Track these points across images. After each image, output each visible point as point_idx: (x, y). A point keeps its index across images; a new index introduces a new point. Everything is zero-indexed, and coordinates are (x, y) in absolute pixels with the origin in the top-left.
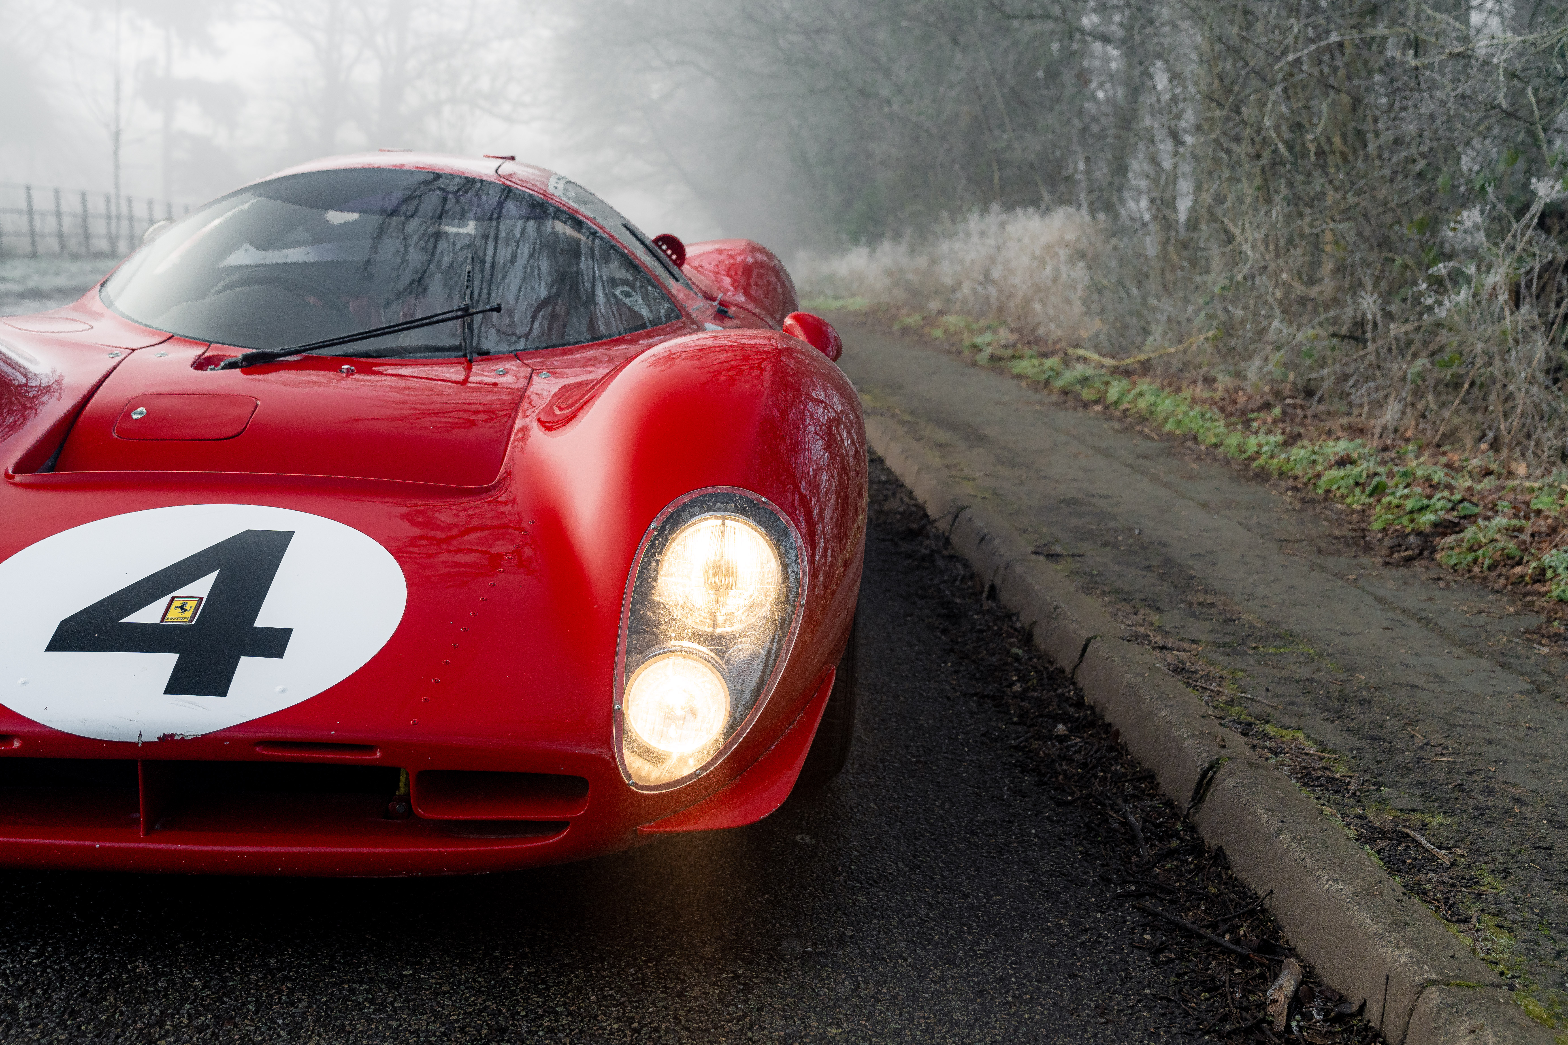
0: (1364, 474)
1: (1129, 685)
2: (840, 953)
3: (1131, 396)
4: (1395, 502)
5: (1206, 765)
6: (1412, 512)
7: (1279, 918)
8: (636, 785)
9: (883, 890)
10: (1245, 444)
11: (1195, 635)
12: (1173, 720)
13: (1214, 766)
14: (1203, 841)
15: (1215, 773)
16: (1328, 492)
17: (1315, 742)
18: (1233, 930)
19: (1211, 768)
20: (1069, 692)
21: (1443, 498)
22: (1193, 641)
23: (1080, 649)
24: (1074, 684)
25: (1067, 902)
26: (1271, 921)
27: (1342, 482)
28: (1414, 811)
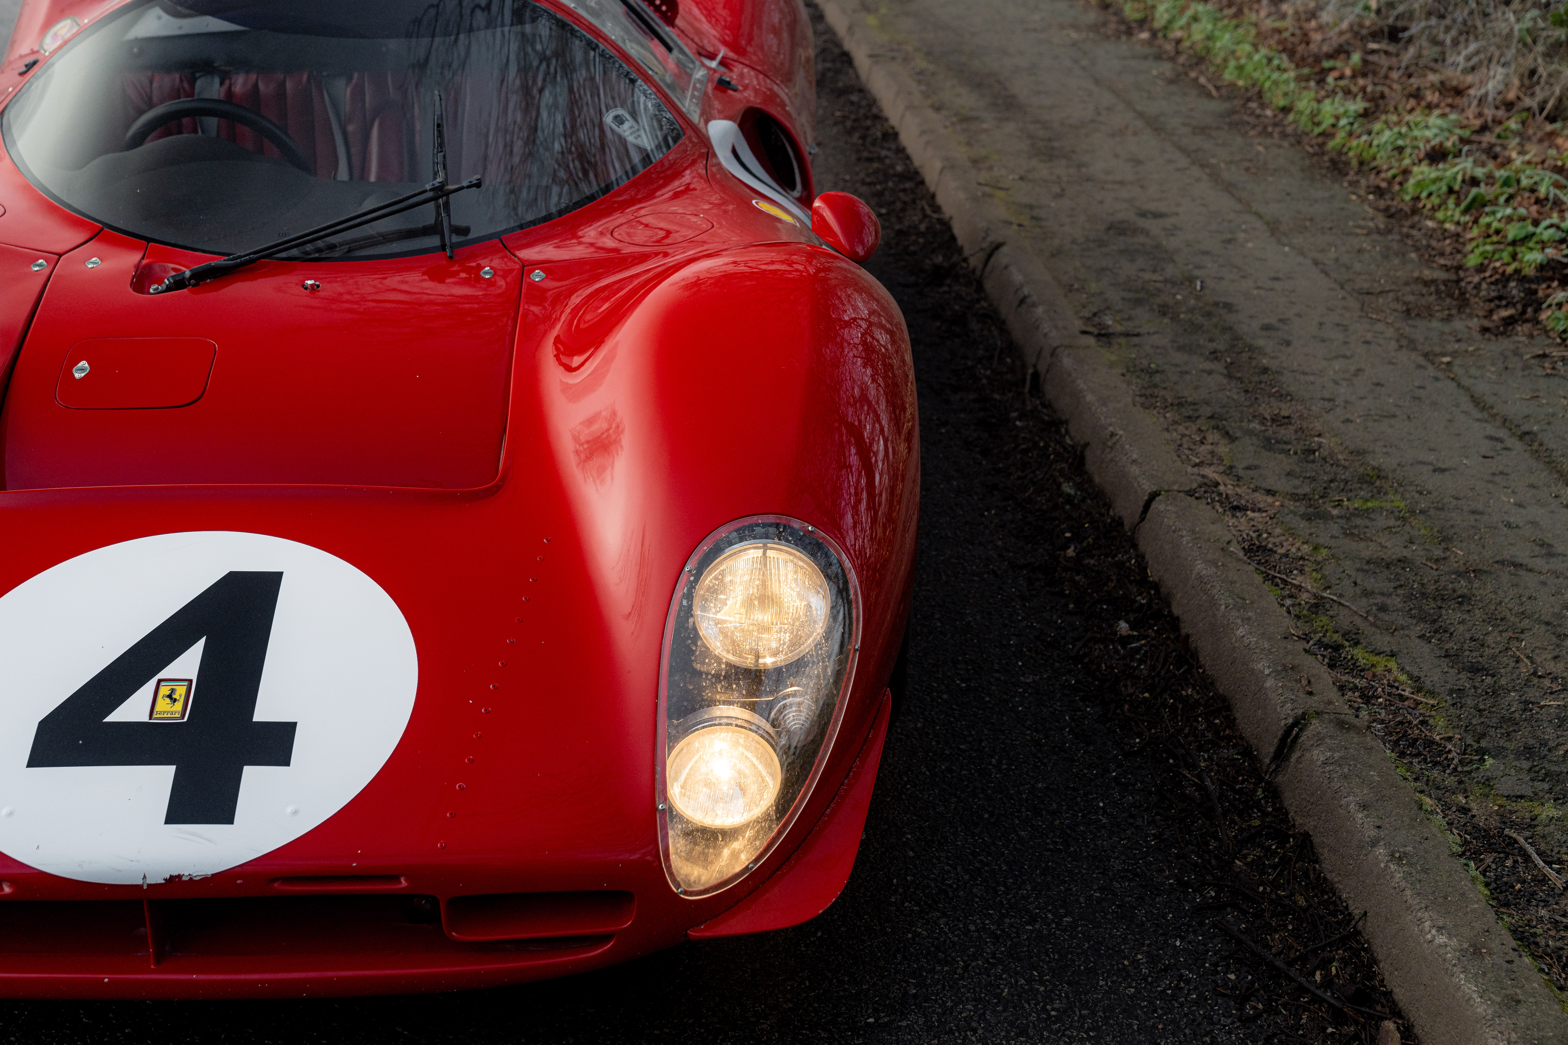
0: (1460, 178)
1: (1200, 577)
2: (904, 1023)
3: (1183, 21)
4: (1495, 225)
5: (1291, 721)
6: (1514, 243)
7: (1374, 948)
8: (686, 893)
9: (944, 914)
10: (1319, 111)
11: (1272, 482)
12: (1252, 646)
13: (1300, 722)
15: (1301, 730)
16: (1417, 199)
17: (1411, 676)
18: (1324, 965)
19: (1296, 723)
20: (1129, 560)
21: (1551, 226)
22: (1270, 492)
23: (1142, 504)
24: (1135, 546)
25: (1143, 923)
26: (1365, 950)
27: (1433, 188)
28: (1522, 797)
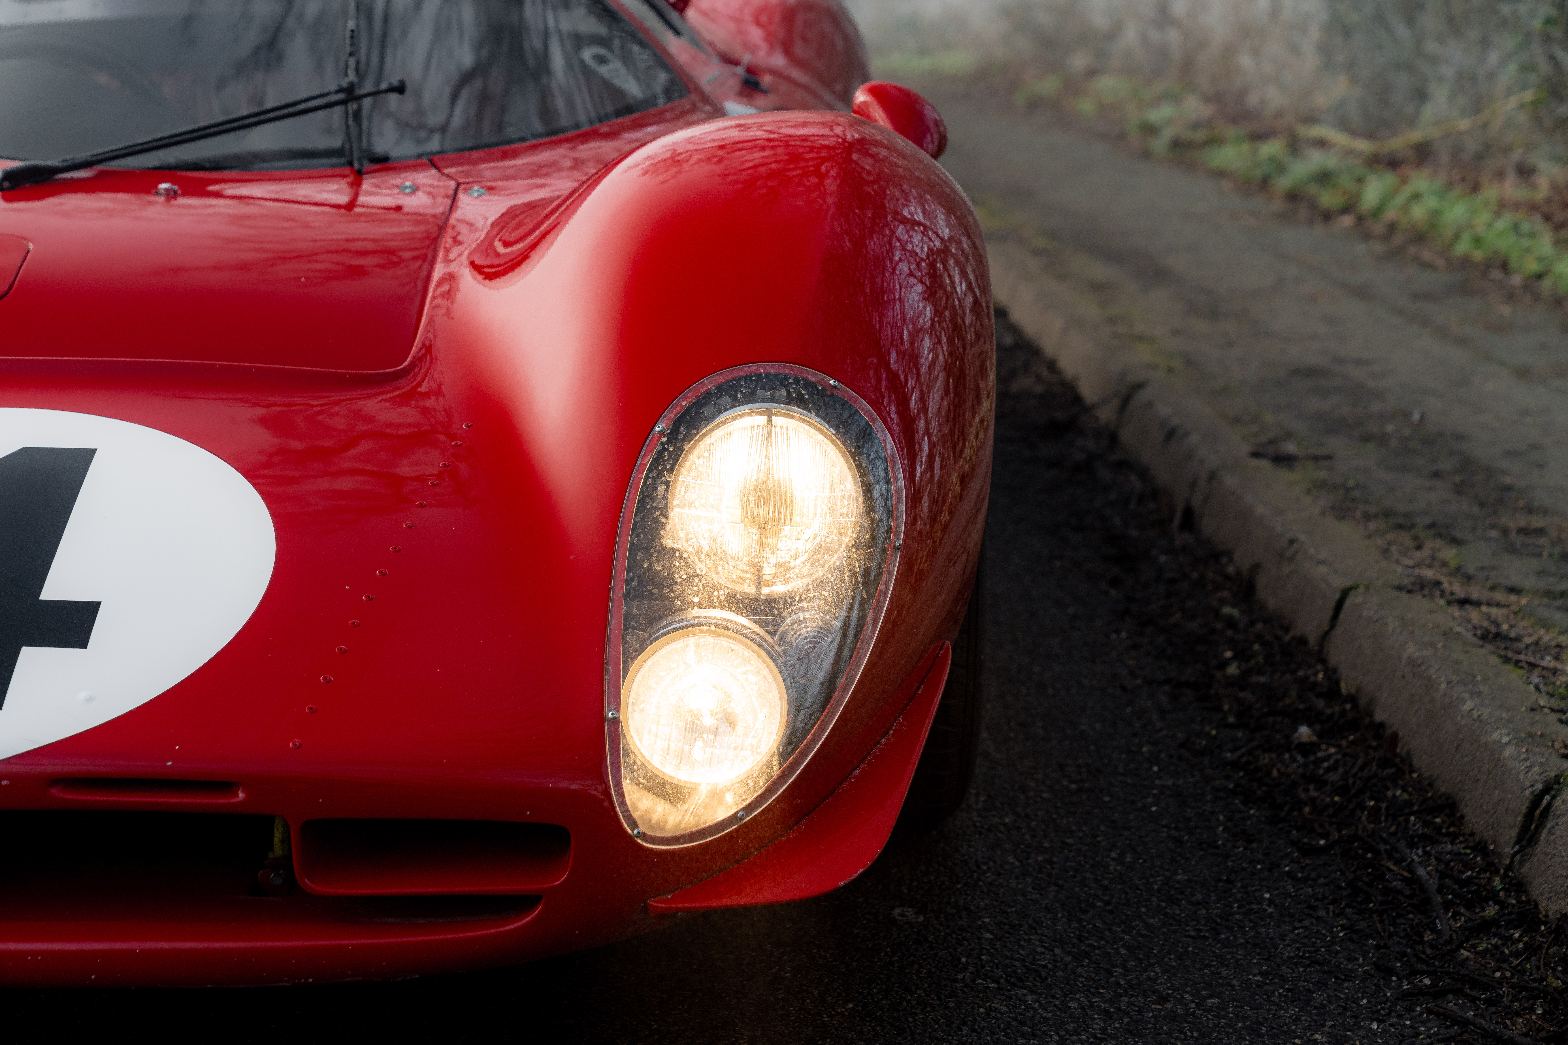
1: (1412, 662)
3: (1400, 200)
5: (1539, 786)
8: (644, 836)
9: (1033, 992)
11: (1515, 580)
12: (1485, 717)
13: (1552, 787)
14: (1536, 905)
15: (1554, 798)
19: (1547, 790)
20: (1316, 674)
22: (1512, 590)
23: (1331, 605)
24: (1323, 661)
25: (1323, 1006)
